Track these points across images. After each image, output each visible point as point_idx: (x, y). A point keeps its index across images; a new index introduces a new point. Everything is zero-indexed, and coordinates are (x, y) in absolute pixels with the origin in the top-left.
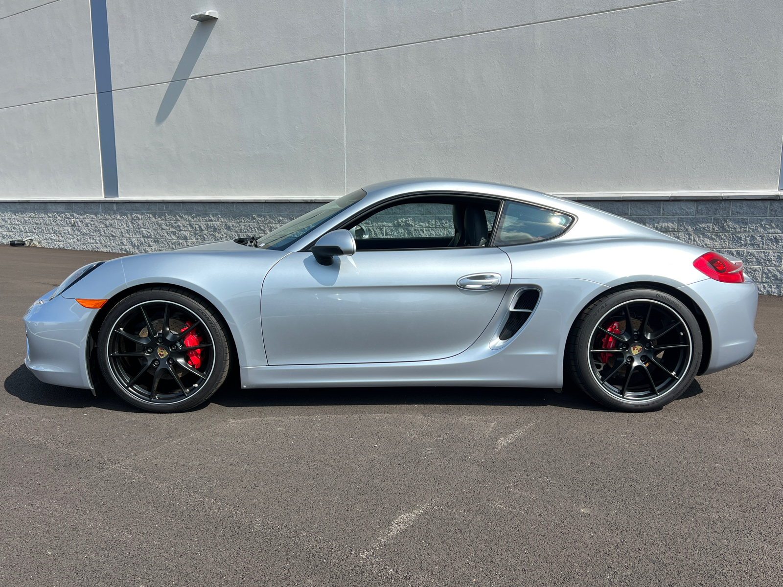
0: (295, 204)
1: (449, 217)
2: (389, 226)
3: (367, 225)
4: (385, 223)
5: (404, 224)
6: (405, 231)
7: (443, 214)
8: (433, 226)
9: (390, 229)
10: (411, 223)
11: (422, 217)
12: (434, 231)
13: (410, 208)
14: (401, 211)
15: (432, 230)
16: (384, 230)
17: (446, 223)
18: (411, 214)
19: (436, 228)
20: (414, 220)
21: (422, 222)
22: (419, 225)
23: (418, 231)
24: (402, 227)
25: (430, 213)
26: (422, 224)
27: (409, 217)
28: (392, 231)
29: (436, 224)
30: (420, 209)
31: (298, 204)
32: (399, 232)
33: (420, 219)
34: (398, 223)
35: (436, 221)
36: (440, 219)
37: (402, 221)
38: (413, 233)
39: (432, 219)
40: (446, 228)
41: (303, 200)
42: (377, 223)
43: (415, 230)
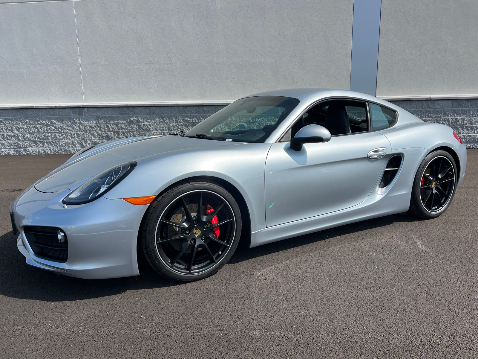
0: (40, 109)
1: (169, 116)
2: (123, 123)
3: (105, 123)
4: (119, 121)
5: (135, 121)
6: (136, 126)
7: (164, 114)
8: (158, 122)
9: (124, 125)
10: (140, 120)
11: (148, 116)
12: (158, 125)
13: (139, 110)
14: (132, 113)
15: (156, 124)
16: (120, 126)
17: (167, 120)
18: (140, 114)
19: (160, 123)
20: (143, 118)
21: (149, 120)
22: (147, 122)
23: (147, 125)
24: (133, 123)
25: (154, 113)
26: (149, 121)
27: (139, 116)
28: (126, 126)
29: (159, 121)
30: (147, 110)
31: (43, 110)
32: (132, 127)
33: (147, 117)
34: (131, 120)
35: (159, 119)
36: (162, 117)
37: (134, 119)
38: (143, 127)
39: (156, 118)
40: (167, 123)
41: (48, 106)
42: (113, 121)
43: (144, 125)
